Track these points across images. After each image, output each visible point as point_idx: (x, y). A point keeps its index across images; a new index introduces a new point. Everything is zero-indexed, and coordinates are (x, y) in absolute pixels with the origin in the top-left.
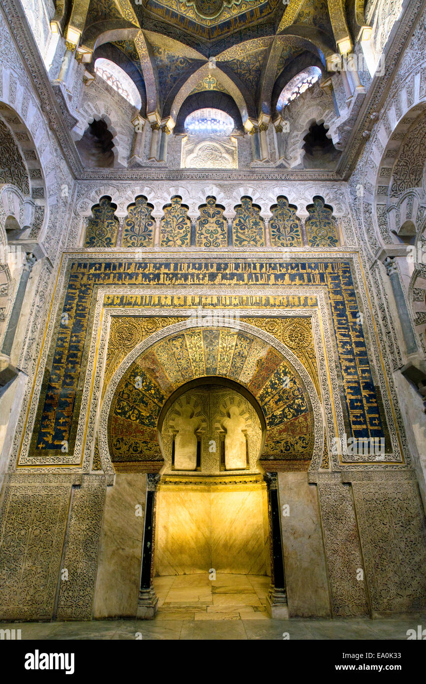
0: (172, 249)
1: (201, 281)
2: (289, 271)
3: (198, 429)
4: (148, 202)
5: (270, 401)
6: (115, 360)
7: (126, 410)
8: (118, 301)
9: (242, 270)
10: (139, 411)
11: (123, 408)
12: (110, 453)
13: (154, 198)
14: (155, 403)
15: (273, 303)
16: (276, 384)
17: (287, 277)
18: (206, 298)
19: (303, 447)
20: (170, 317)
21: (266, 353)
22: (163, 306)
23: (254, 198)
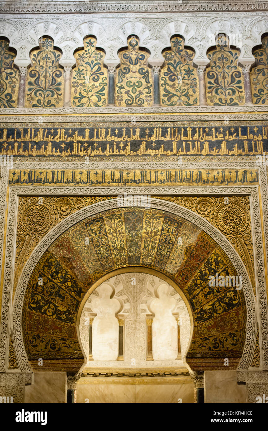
0: (85, 109)
1: (121, 151)
2: (227, 137)
3: (119, 311)
4: (55, 45)
5: (198, 294)
6: (26, 248)
7: (41, 304)
8: (26, 178)
9: (171, 137)
10: (55, 305)
11: (37, 302)
12: (26, 351)
13: (63, 39)
14: (72, 296)
15: (206, 179)
16: (206, 274)
17: (224, 145)
18: (128, 174)
19: (233, 344)
20: (86, 196)
21: (196, 238)
22: (78, 183)
23: (187, 37)
